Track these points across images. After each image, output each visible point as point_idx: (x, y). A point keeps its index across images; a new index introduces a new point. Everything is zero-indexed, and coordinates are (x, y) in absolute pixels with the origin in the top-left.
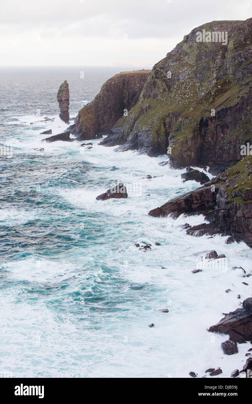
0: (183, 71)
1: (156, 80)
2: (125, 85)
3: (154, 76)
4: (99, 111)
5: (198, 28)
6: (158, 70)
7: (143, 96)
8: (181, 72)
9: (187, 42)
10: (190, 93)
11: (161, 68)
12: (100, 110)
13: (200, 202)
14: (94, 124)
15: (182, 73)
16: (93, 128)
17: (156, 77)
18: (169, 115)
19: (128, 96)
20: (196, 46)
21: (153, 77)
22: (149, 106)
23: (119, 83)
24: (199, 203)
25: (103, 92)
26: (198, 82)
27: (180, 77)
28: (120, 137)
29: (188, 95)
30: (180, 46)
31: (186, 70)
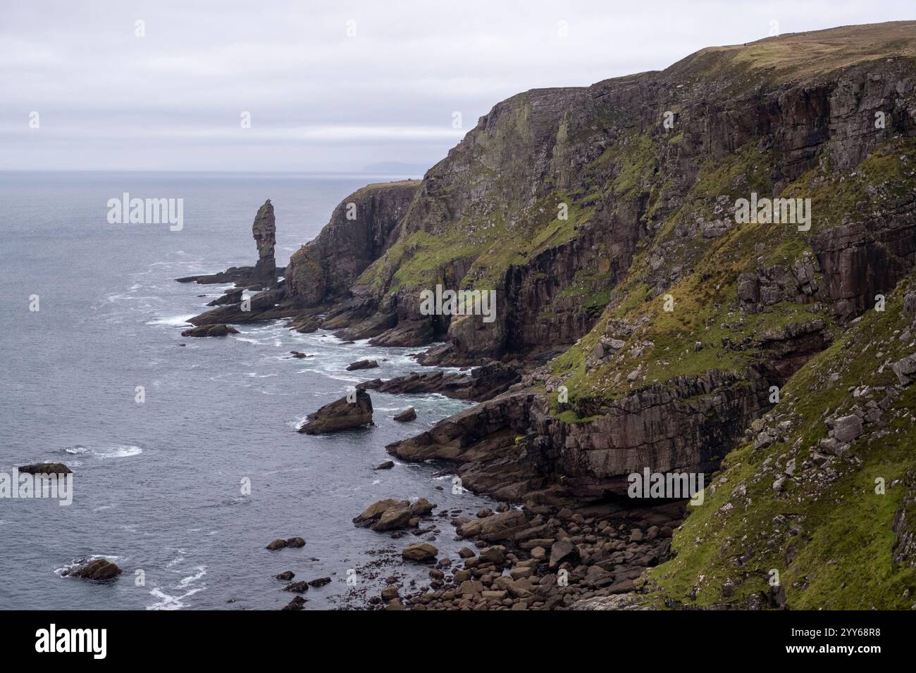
0: (478, 181)
1: (430, 199)
2: (376, 208)
3: (426, 192)
4: (329, 256)
5: (504, 102)
6: (433, 180)
7: (407, 228)
8: (474, 183)
9: (484, 129)
10: (489, 222)
11: (438, 177)
12: (331, 255)
13: (501, 420)
14: (319, 281)
15: (477, 185)
16: (317, 287)
17: (429, 193)
18: (452, 262)
19: (382, 228)
20: (500, 136)
21: (423, 193)
22: (417, 246)
23: (365, 204)
24: (501, 422)
25: (336, 221)
26: (503, 202)
27: (472, 192)
28: (365, 304)
29: (486, 225)
30: (472, 137)
31: (482, 181)
